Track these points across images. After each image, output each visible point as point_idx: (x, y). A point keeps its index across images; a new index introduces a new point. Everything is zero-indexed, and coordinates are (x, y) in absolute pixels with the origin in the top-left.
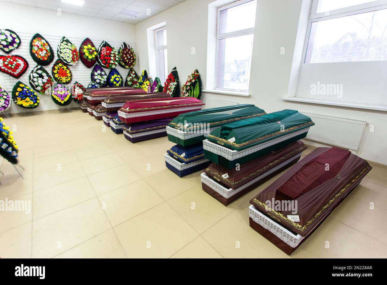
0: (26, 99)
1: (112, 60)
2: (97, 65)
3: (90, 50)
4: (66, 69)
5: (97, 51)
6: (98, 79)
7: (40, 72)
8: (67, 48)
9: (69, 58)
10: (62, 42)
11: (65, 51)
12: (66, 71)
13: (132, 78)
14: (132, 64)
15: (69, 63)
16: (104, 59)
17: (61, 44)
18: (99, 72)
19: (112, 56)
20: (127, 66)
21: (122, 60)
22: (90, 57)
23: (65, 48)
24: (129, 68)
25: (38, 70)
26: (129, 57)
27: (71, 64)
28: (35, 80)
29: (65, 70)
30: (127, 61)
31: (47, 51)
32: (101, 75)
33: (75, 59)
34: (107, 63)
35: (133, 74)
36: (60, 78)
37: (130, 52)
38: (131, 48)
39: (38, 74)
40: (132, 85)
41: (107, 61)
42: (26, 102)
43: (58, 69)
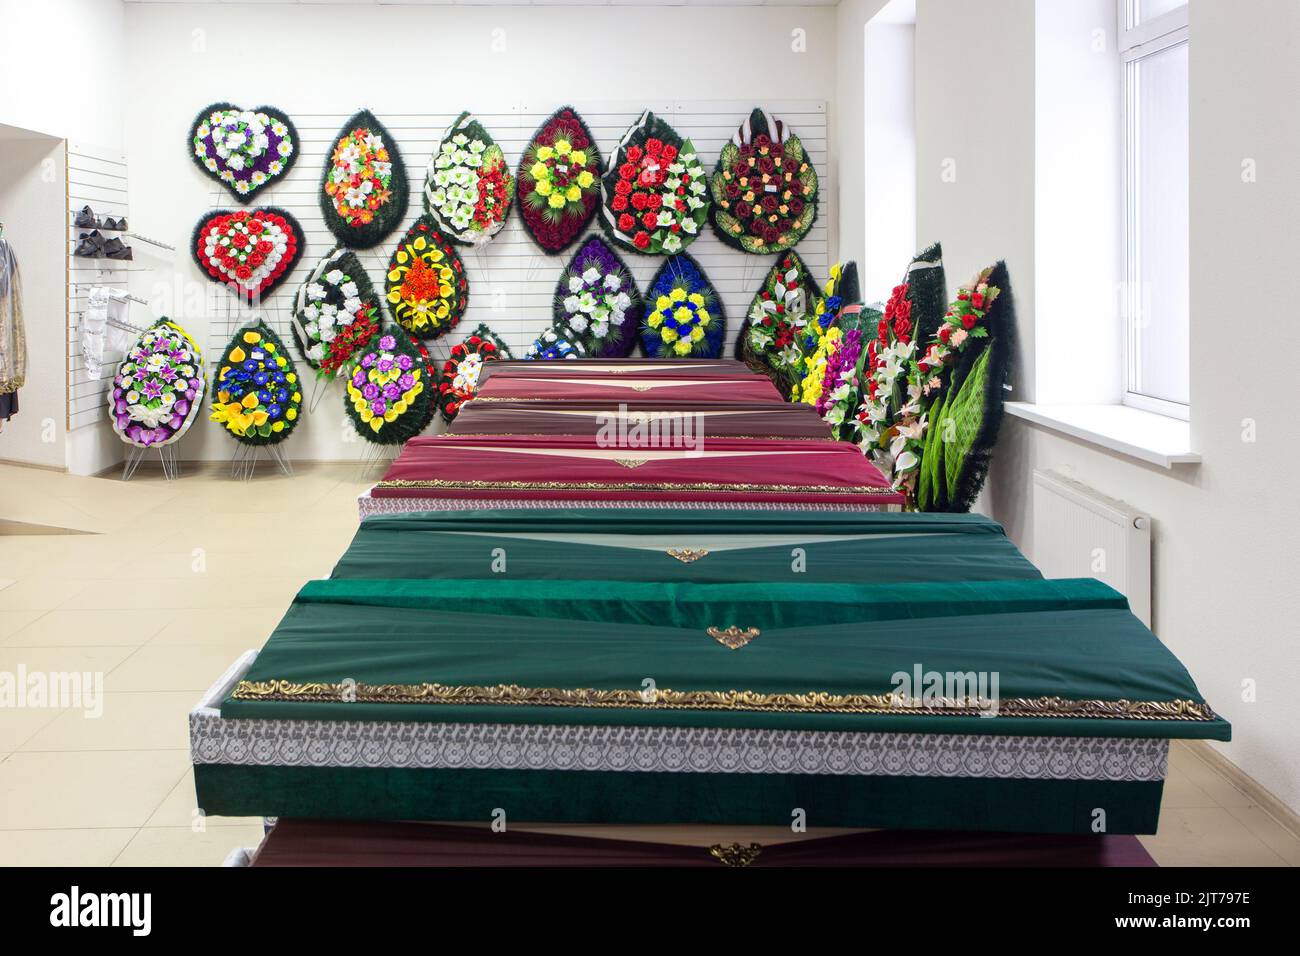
0: (244, 402)
1: (668, 209)
2: (594, 237)
3: (558, 166)
4: (440, 262)
5: (597, 168)
6: (579, 312)
7: (335, 277)
8: (463, 165)
9: (462, 212)
10: (449, 140)
11: (451, 176)
12: (437, 271)
13: (780, 310)
14: (784, 226)
15: (460, 232)
16: (630, 205)
17: (444, 147)
18: (592, 274)
19: (668, 191)
20: (759, 236)
21: (726, 205)
22: (557, 201)
23: (454, 165)
24: (766, 249)
25: (329, 268)
26: (772, 189)
27: (468, 236)
28: (311, 312)
29: (433, 266)
30: (758, 210)
31: (376, 182)
32: (598, 290)
33: (490, 215)
34: (640, 225)
35: (791, 287)
36: (408, 308)
37: (778, 162)
38: (793, 137)
39: (327, 286)
40: (772, 349)
41: (639, 215)
42: (242, 412)
43: (408, 264)
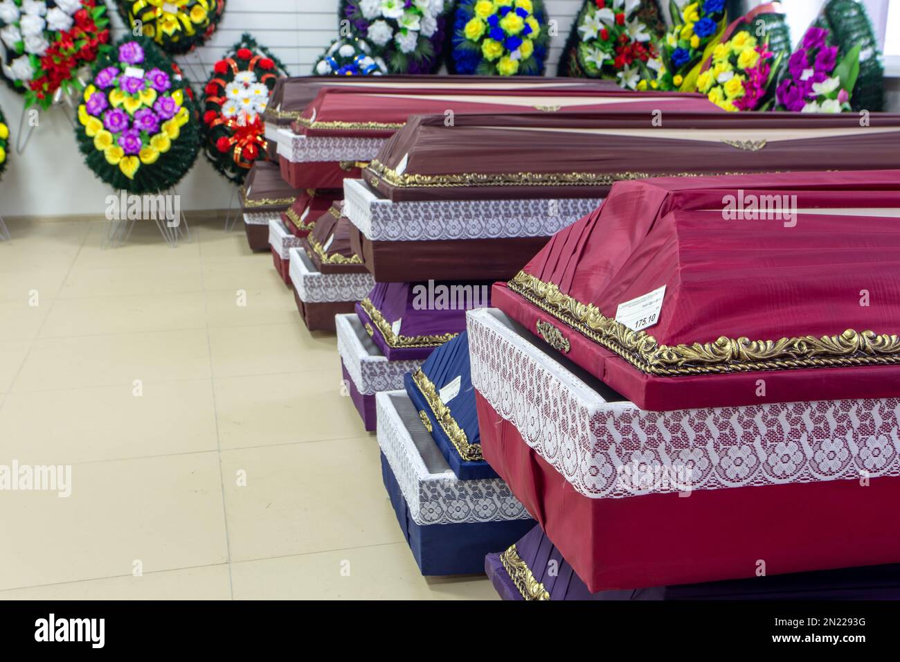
6: (382, 18)
13: (619, 20)
36: (150, 7)
40: (608, 70)
